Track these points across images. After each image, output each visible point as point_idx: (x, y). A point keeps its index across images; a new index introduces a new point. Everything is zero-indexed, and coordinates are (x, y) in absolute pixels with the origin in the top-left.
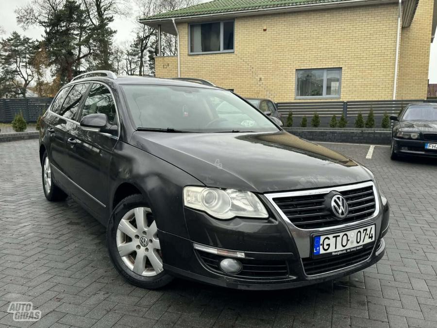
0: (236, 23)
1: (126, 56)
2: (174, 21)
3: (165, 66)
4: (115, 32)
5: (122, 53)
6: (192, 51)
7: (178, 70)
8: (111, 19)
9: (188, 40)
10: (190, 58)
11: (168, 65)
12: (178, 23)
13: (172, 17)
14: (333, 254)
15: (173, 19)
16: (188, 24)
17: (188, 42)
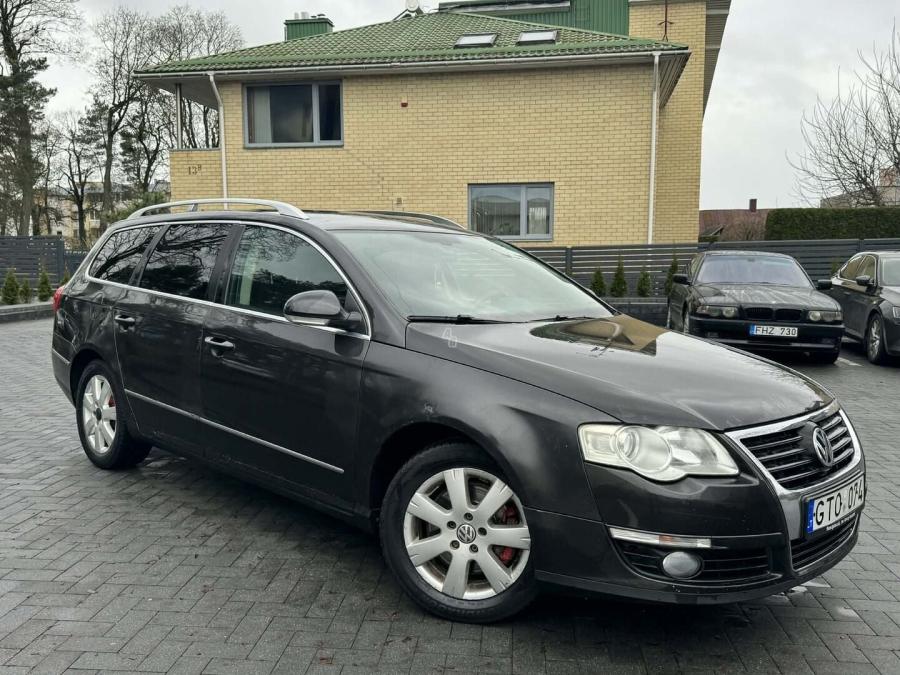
0: (344, 89)
1: (67, 144)
2: (212, 78)
3: (192, 170)
4: (52, 92)
5: (58, 136)
6: (251, 141)
7: (222, 179)
8: (41, 65)
9: (243, 118)
10: (249, 154)
11: (200, 167)
12: (220, 82)
13: (208, 70)
14: (828, 529)
15: (211, 74)
16: (243, 84)
17: (243, 121)
